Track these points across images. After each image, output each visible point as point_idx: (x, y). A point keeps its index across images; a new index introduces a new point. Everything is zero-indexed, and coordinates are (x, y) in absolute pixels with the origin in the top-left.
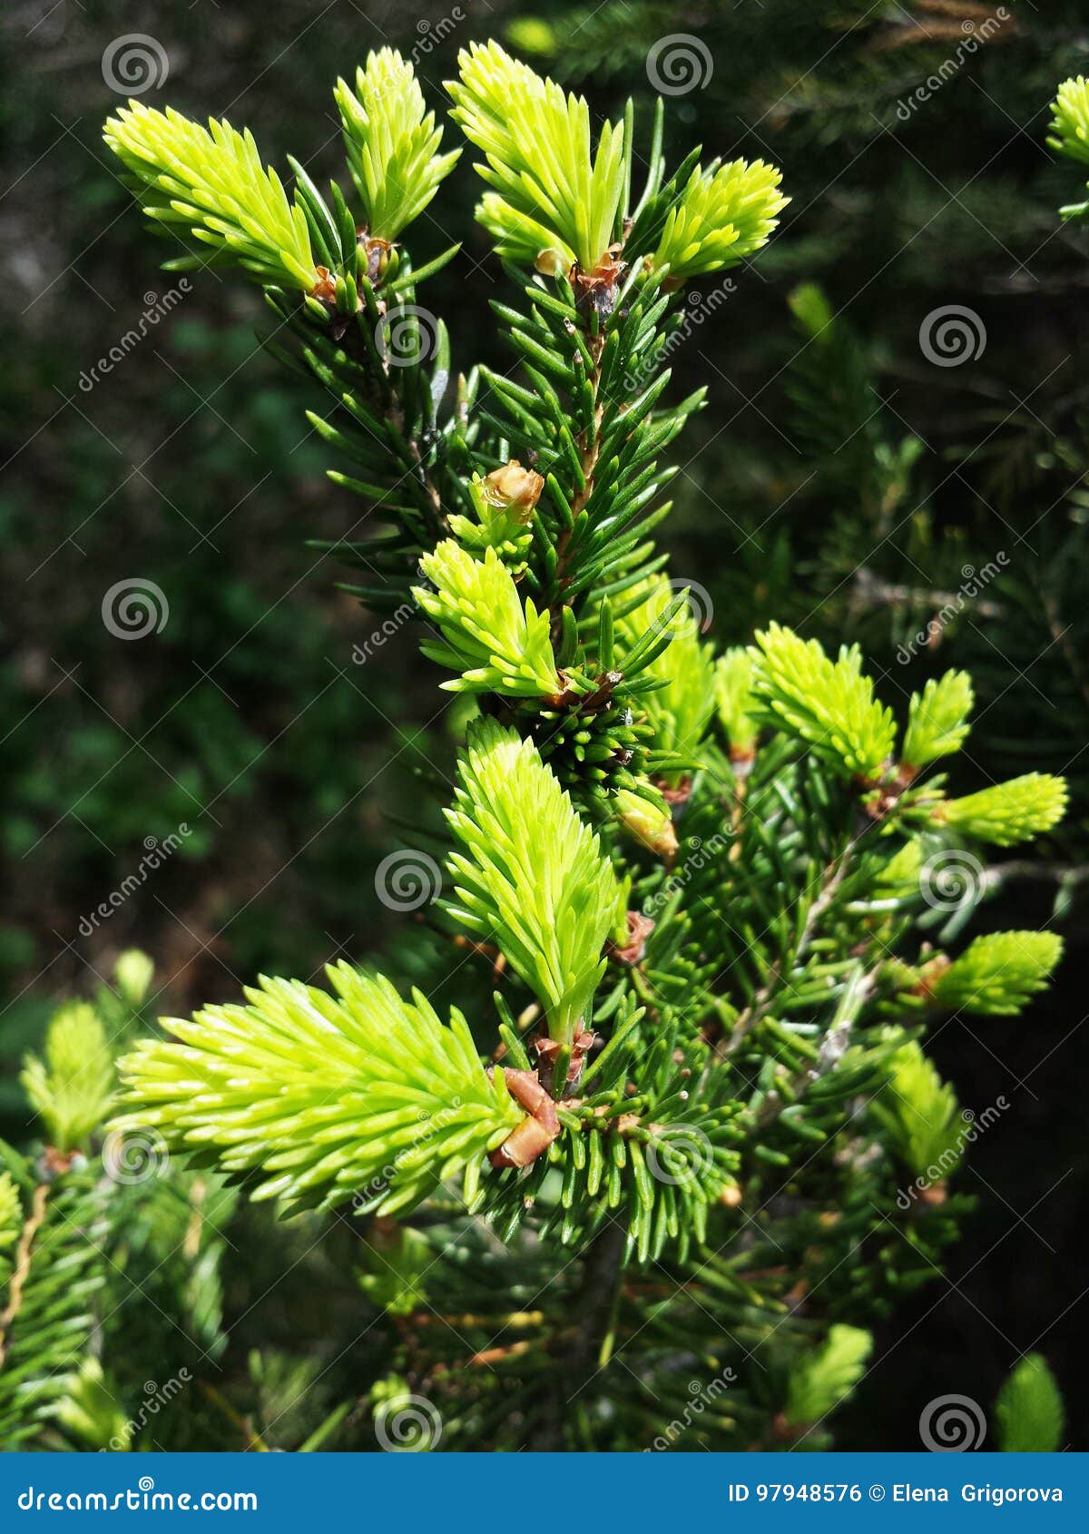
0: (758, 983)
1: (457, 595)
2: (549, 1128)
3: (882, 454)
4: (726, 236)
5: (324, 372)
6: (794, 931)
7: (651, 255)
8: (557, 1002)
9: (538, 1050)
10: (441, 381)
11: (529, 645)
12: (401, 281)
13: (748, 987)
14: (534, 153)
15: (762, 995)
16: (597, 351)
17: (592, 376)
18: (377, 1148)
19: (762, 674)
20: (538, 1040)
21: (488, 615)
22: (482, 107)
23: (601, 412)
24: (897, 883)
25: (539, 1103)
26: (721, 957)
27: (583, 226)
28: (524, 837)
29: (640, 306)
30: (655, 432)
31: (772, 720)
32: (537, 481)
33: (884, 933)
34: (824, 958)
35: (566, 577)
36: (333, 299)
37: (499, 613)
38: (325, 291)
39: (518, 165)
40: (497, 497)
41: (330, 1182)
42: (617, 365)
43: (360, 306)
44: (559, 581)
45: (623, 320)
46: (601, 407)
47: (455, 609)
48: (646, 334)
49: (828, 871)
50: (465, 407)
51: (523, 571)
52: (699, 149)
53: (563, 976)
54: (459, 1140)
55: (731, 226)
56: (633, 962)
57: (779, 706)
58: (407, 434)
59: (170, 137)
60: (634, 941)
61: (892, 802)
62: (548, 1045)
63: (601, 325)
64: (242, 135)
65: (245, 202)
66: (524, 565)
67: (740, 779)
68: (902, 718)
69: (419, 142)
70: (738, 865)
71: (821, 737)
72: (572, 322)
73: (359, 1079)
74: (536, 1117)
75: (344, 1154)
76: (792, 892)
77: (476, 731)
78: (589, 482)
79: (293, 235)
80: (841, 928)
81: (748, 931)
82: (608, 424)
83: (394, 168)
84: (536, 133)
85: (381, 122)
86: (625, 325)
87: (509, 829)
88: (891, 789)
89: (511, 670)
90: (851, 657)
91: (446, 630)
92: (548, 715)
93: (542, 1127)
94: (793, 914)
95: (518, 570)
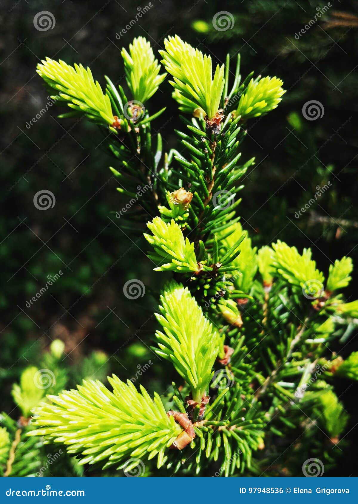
0: (273, 369)
1: (160, 237)
2: (191, 435)
3: (320, 171)
4: (262, 105)
5: (116, 153)
6: (286, 349)
7: (235, 111)
8: (195, 387)
9: (188, 404)
10: (159, 156)
11: (187, 254)
12: (145, 121)
13: (269, 370)
14: (191, 76)
15: (274, 373)
16: (214, 147)
17: (211, 157)
18: (124, 448)
19: (274, 259)
20: (188, 400)
21: (171, 244)
22: (172, 59)
23: (215, 169)
24: (324, 332)
25: (187, 426)
26: (259, 359)
27: (208, 103)
28: (184, 326)
29: (229, 132)
30: (235, 175)
31: (277, 276)
32: (190, 195)
33: (319, 349)
34: (297, 359)
35: (202, 228)
36: (120, 128)
37: (175, 243)
38: (116, 125)
39: (185, 81)
40: (176, 201)
41: (106, 460)
42: (221, 152)
43: (129, 129)
44: (199, 229)
45: (223, 136)
46: (215, 167)
47: (159, 242)
48: (232, 141)
49: (299, 328)
50: (167, 165)
51: (186, 226)
52: (252, 73)
53: (198, 378)
54: (156, 444)
55: (264, 101)
56: (226, 364)
57: (281, 271)
58: (146, 174)
59: (60, 71)
60: (226, 357)
61: (322, 304)
62: (192, 402)
63: (215, 138)
64: (86, 70)
65: (87, 94)
66: (186, 224)
67: (266, 293)
68: (326, 275)
69: (150, 71)
70: (265, 324)
71: (296, 282)
72: (204, 137)
73: (118, 421)
74: (186, 432)
75: (112, 450)
76: (285, 336)
77: (167, 284)
78: (210, 194)
79: (104, 105)
80: (304, 348)
81: (269, 351)
82: (217, 173)
83: (142, 81)
84: (192, 69)
85: (138, 64)
86: (224, 138)
87: (178, 322)
88: (322, 299)
89: (180, 264)
90: (308, 253)
91: (156, 249)
92: (194, 278)
93: (188, 435)
94: (286, 343)
95: (184, 226)
